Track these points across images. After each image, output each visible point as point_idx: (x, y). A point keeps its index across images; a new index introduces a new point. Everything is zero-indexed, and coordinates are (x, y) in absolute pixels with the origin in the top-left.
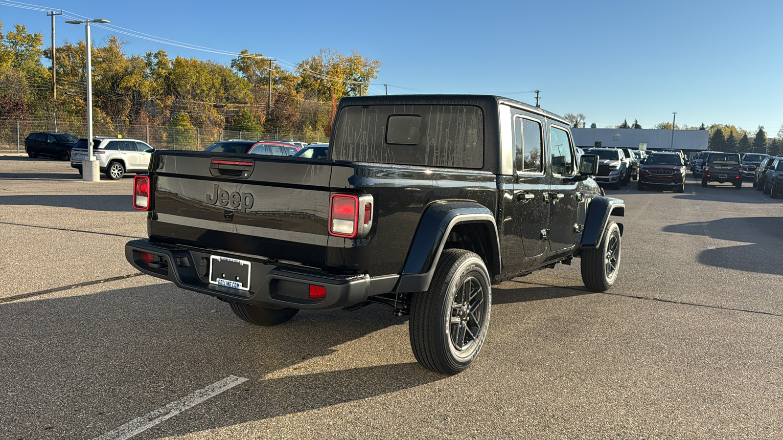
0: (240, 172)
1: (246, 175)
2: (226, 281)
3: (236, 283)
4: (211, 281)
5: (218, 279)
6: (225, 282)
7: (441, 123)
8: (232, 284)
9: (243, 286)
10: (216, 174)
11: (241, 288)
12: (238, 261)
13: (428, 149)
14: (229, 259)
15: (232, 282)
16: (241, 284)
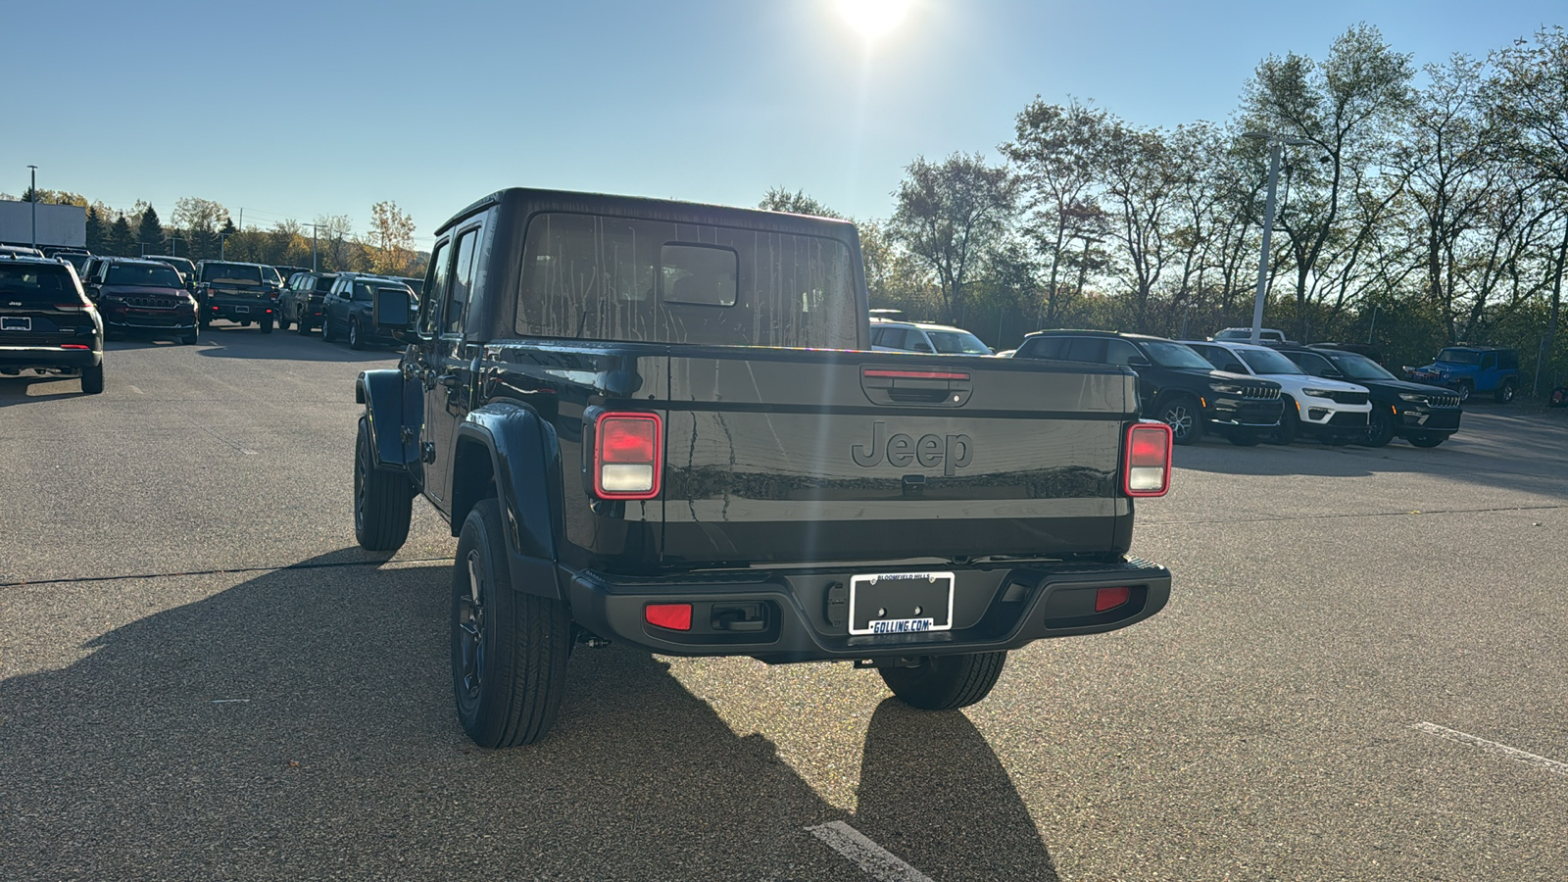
0: (945, 395)
1: (956, 399)
2: (895, 621)
3: (920, 622)
4: (852, 631)
5: (872, 623)
6: (892, 625)
7: (780, 268)
8: (910, 625)
9: (935, 625)
10: (882, 399)
11: (932, 628)
12: (924, 575)
13: (758, 316)
14: (900, 575)
15: (911, 621)
16: (931, 620)
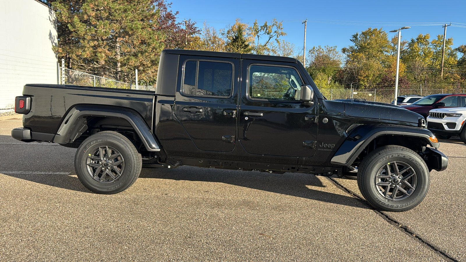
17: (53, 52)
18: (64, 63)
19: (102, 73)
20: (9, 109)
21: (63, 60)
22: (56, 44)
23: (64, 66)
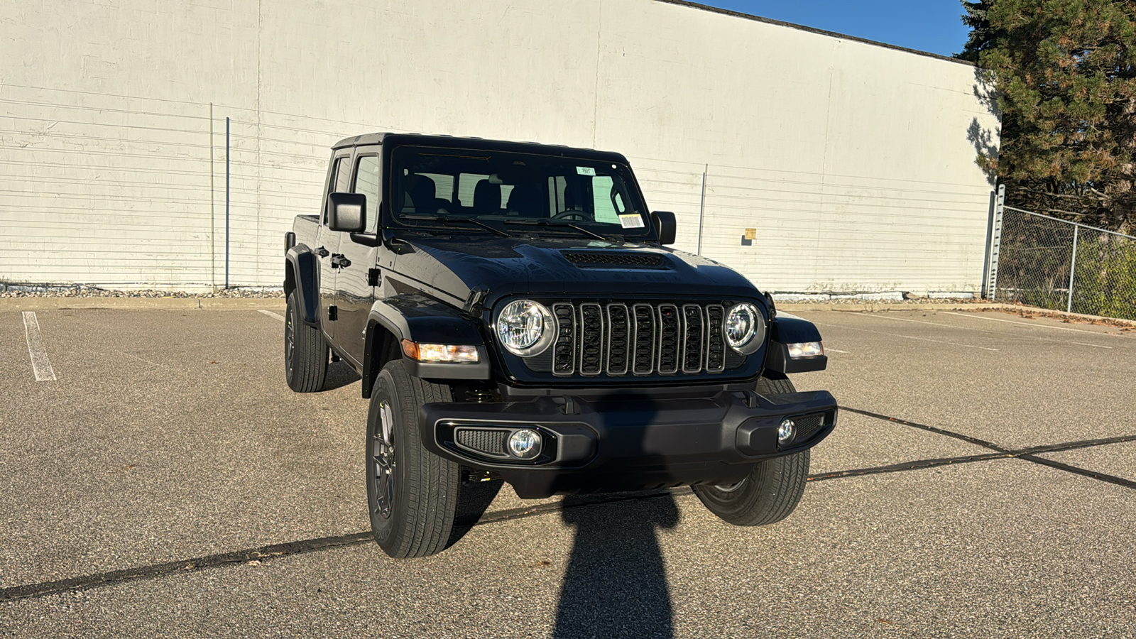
17: (979, 171)
18: (1004, 195)
19: (1121, 218)
20: (816, 293)
21: (1002, 188)
22: (992, 150)
23: (1003, 203)
